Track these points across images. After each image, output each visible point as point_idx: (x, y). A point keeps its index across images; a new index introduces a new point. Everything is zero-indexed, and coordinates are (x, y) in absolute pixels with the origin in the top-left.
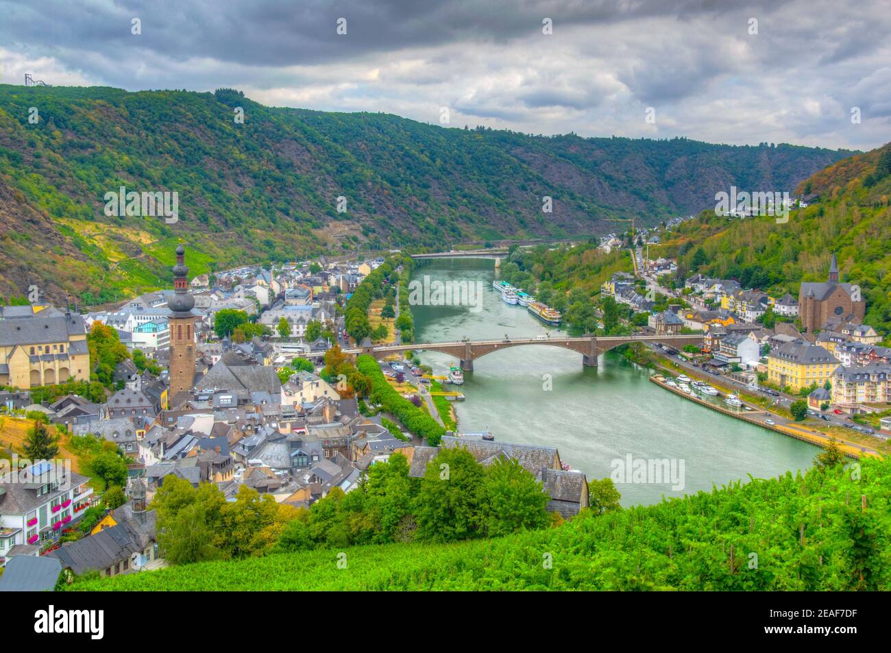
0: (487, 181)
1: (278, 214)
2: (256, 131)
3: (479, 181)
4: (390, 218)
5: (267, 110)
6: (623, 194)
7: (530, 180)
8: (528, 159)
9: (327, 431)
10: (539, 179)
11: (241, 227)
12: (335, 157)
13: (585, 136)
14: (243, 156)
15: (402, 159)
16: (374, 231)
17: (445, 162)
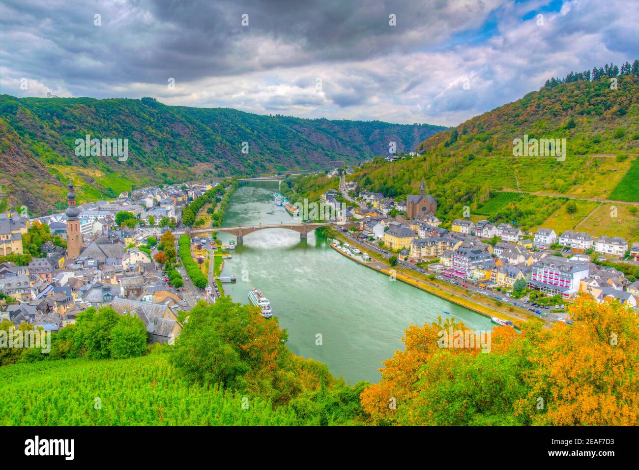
0: (280, 142)
1: (171, 160)
2: (162, 118)
3: (276, 142)
4: (229, 161)
5: (168, 107)
6: (348, 148)
7: (302, 141)
8: (301, 131)
9: (131, 281)
10: (306, 141)
11: (150, 166)
12: (202, 130)
13: (330, 119)
14: (154, 131)
15: (237, 131)
16: (221, 168)
17: (259, 132)
